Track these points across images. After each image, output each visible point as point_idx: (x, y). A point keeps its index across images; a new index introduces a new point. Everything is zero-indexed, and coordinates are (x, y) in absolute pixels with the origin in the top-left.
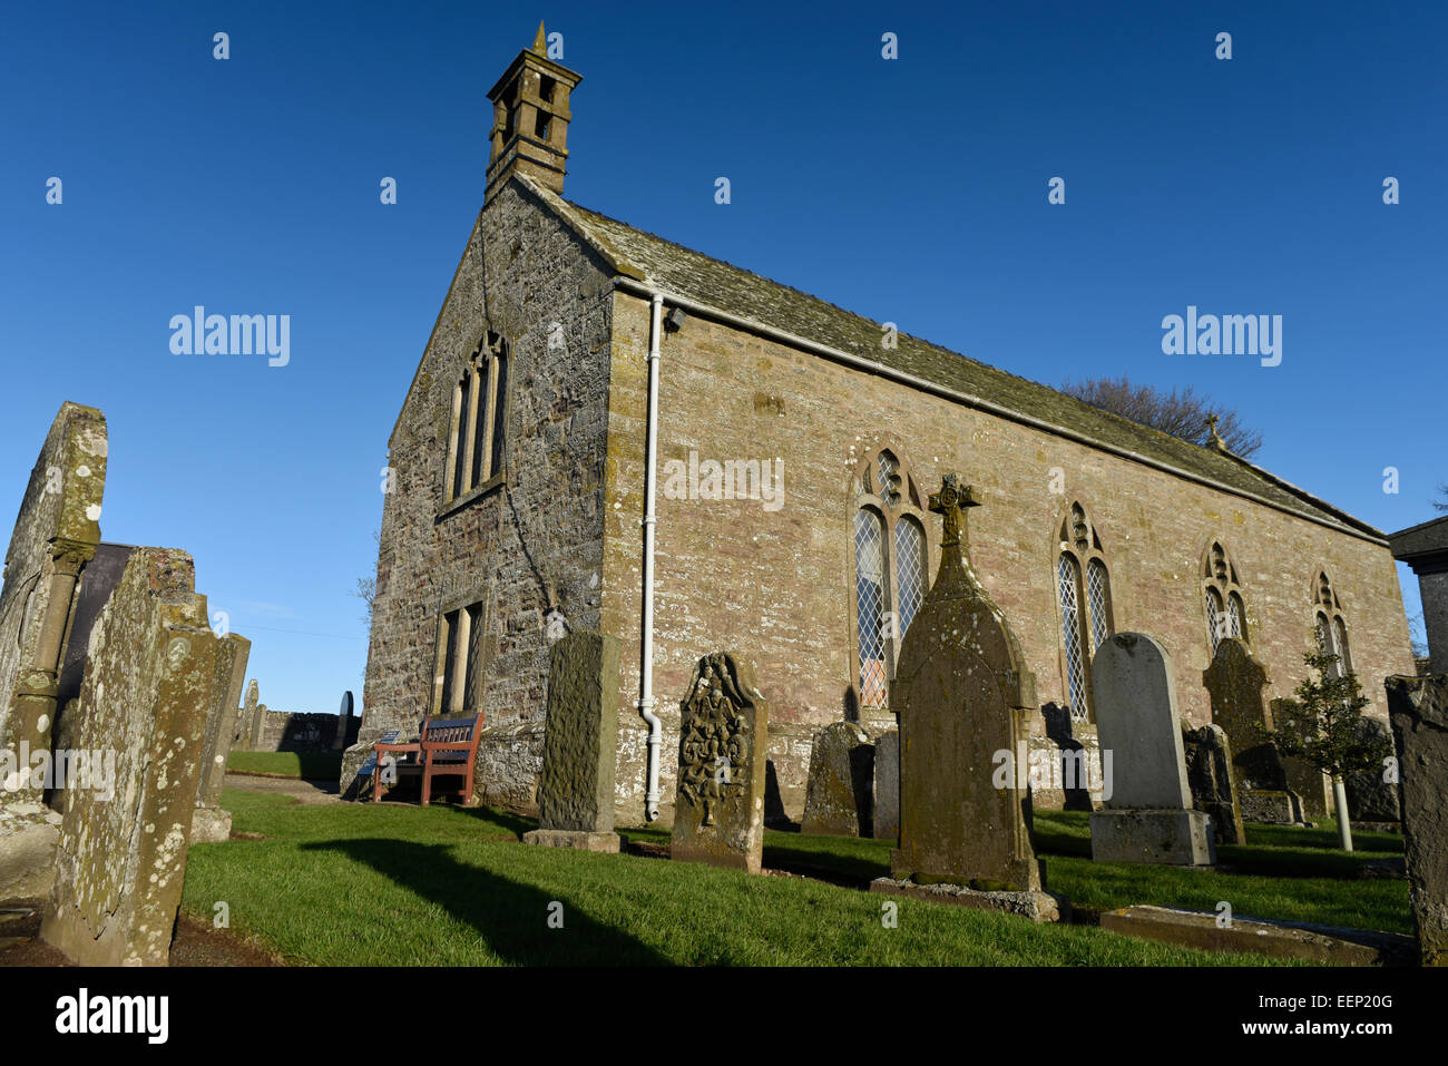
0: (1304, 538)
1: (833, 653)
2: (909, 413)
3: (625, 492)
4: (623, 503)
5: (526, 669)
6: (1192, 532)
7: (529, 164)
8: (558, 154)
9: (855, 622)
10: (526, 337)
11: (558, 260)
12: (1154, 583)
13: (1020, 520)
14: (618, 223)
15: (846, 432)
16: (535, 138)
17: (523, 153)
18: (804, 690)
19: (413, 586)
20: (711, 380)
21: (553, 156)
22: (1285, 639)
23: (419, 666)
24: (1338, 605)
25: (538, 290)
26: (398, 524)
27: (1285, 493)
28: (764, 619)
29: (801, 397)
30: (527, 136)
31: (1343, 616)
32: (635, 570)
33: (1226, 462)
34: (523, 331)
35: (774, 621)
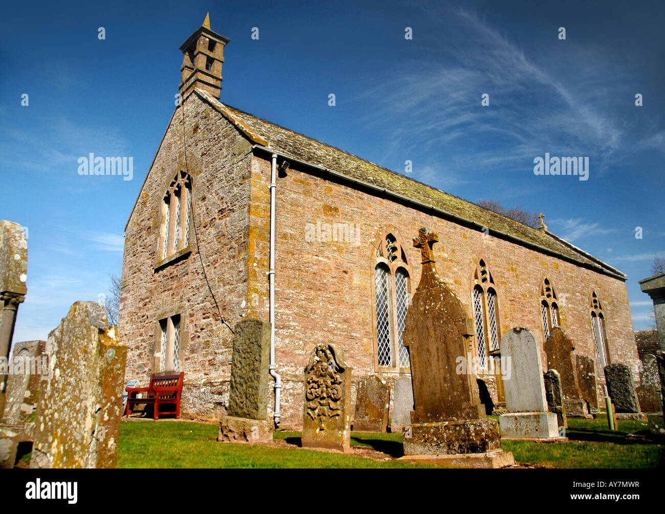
0: (586, 275)
1: (365, 339)
2: (401, 215)
3: (259, 257)
4: (258, 264)
5: (207, 350)
6: (536, 273)
7: (202, 84)
8: (217, 79)
9: (376, 323)
10: (202, 174)
11: (220, 135)
12: (518, 300)
13: (455, 269)
14: (248, 114)
15: (370, 225)
16: (205, 70)
17: (200, 78)
18: (351, 358)
19: (141, 305)
20: (302, 198)
21: (215, 80)
22: (577, 325)
23: (145, 347)
24: (600, 308)
25: (209, 150)
26: (131, 272)
27: (576, 253)
28: (330, 322)
29: (347, 207)
30: (202, 69)
31: (603, 313)
32: (265, 298)
33: (548, 238)
34: (200, 172)
35: (335, 324)
